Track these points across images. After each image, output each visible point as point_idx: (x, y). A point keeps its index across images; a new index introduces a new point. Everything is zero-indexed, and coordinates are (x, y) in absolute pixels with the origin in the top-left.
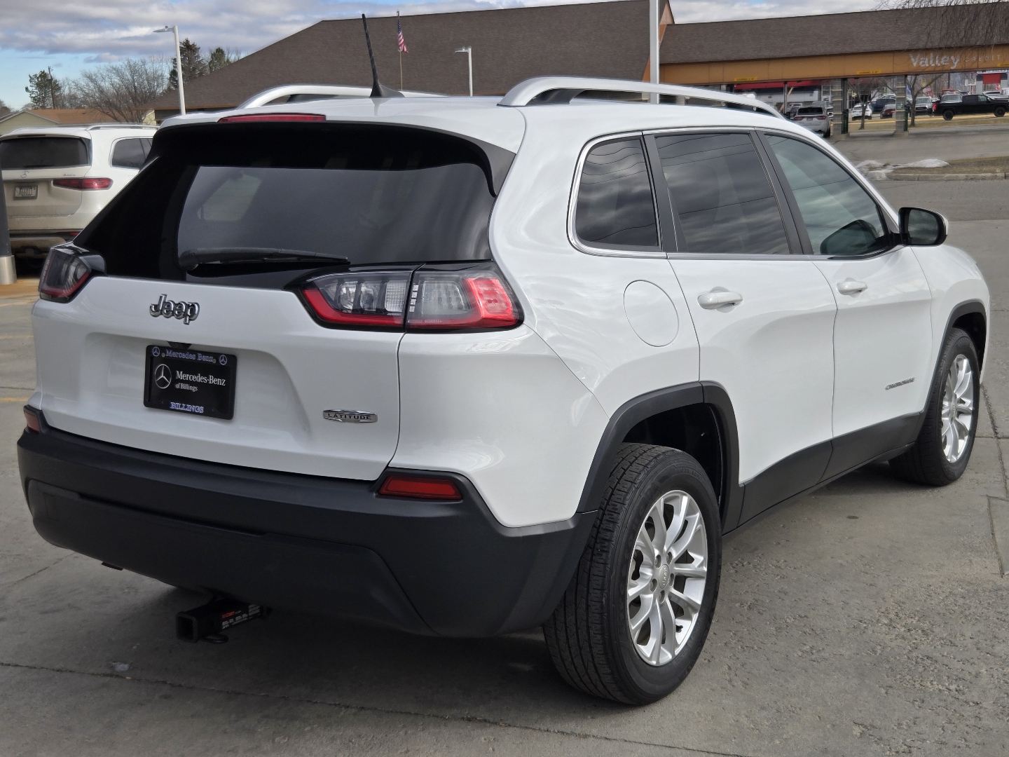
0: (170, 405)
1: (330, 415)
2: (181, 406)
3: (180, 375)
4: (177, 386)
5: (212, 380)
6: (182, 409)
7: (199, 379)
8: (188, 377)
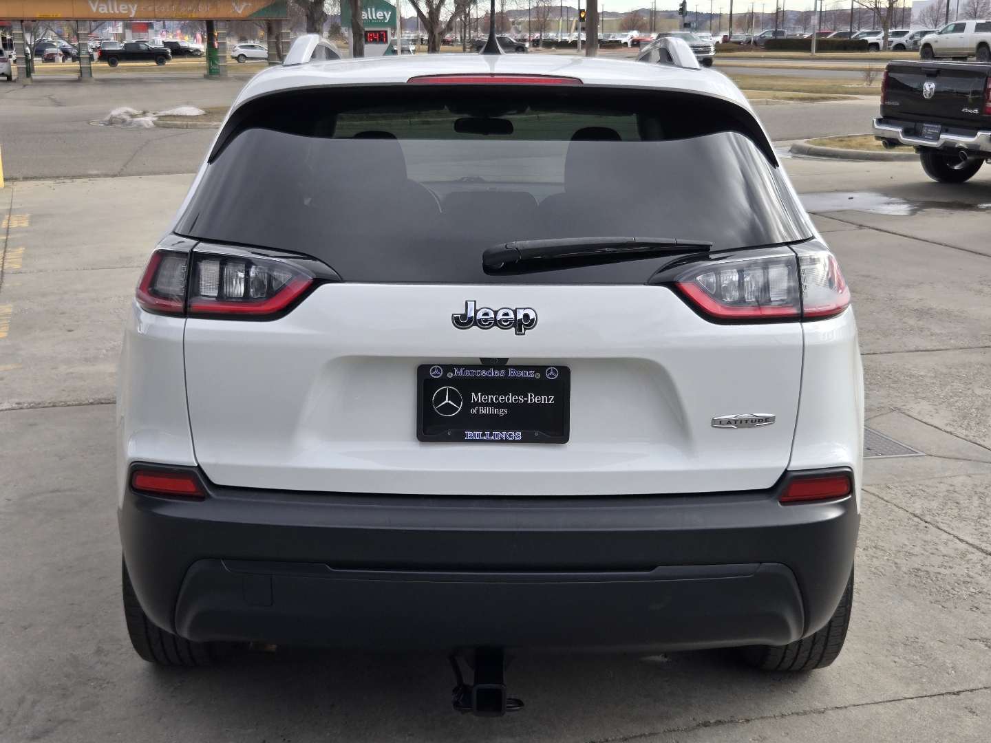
0: (465, 435)
1: (718, 424)
2: (483, 435)
3: (478, 397)
4: (474, 411)
5: (532, 398)
6: (485, 438)
7: (511, 399)
8: (490, 398)
